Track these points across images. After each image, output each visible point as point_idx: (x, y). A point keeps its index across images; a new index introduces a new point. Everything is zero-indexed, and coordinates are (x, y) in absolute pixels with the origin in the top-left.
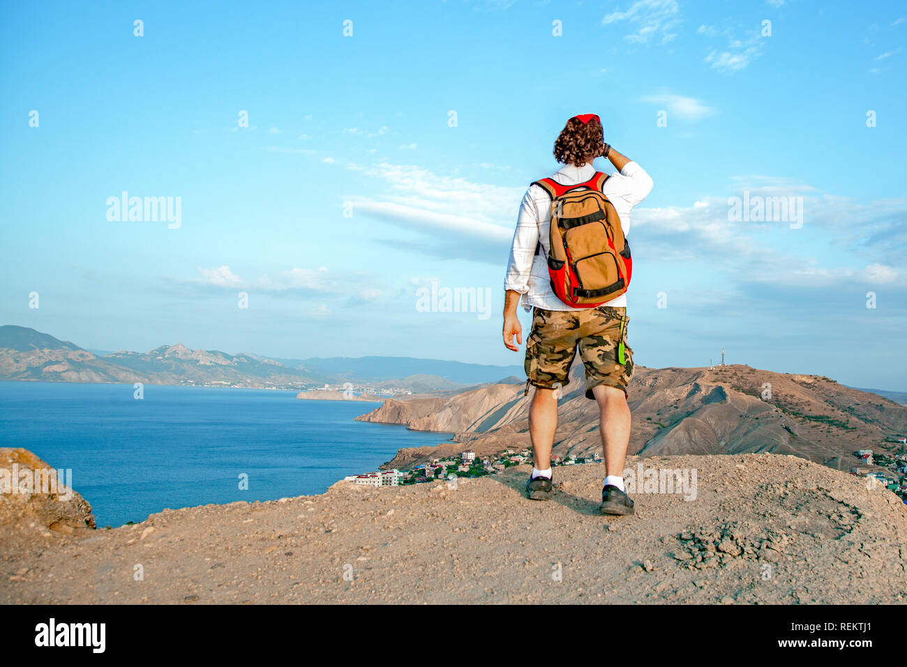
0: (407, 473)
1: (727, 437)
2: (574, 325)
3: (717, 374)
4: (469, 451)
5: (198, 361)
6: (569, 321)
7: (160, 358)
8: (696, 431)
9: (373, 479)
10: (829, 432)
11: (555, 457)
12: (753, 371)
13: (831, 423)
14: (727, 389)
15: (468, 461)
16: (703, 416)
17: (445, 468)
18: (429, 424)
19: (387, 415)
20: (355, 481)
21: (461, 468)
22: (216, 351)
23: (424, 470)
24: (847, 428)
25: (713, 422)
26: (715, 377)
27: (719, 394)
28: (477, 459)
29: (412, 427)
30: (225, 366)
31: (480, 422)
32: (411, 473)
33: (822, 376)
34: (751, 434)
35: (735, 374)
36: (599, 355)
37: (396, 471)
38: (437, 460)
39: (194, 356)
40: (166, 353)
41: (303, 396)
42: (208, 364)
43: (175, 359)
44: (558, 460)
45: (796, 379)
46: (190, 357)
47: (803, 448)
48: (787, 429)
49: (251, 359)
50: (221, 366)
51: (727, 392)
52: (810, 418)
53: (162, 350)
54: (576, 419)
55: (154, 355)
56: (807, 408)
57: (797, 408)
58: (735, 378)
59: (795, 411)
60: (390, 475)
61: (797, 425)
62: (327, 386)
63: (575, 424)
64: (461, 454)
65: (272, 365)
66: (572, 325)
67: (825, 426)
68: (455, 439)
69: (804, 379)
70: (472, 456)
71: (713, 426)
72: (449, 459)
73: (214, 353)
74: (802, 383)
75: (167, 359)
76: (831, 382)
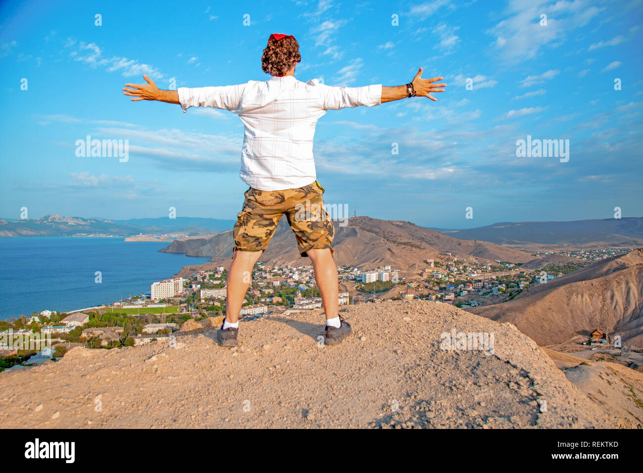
0: (187, 280)
1: (358, 255)
2: (280, 200)
3: (352, 221)
4: (220, 266)
5: (68, 223)
6: (276, 197)
7: (46, 222)
8: (342, 252)
9: (169, 283)
10: (411, 251)
11: (267, 268)
12: (371, 219)
13: (412, 246)
14: (357, 229)
15: (220, 272)
16: (345, 244)
17: (208, 276)
18: (198, 252)
19: (175, 249)
20: (159, 285)
21: (216, 276)
22: (78, 217)
23: (196, 278)
24: (421, 248)
25: (350, 247)
26: (351, 223)
27: (354, 232)
28: (225, 270)
29: (189, 254)
30: (83, 225)
31: (225, 250)
32: (189, 279)
33: (407, 221)
34: (371, 253)
35: (362, 221)
36: (308, 226)
37: (181, 278)
38: (202, 272)
39: (65, 220)
40: (49, 219)
41: (128, 240)
42: (74, 224)
43: (54, 222)
44: (268, 269)
45: (394, 223)
46: (63, 221)
47: (398, 259)
48: (389, 249)
49: (98, 221)
50: (81, 225)
51: (358, 231)
52: (401, 243)
53: (46, 218)
54: (277, 247)
55: (42, 220)
56: (399, 238)
57: (395, 238)
58: (362, 223)
59: (394, 240)
60: (178, 281)
61: (394, 247)
62: (141, 234)
63: (277, 250)
64: (216, 268)
65: (110, 224)
66: (279, 200)
67: (409, 247)
68: (212, 260)
69: (398, 223)
70: (222, 269)
71: (350, 249)
72: (210, 271)
73: (77, 218)
74: (397, 225)
75: (49, 222)
76: (412, 224)
